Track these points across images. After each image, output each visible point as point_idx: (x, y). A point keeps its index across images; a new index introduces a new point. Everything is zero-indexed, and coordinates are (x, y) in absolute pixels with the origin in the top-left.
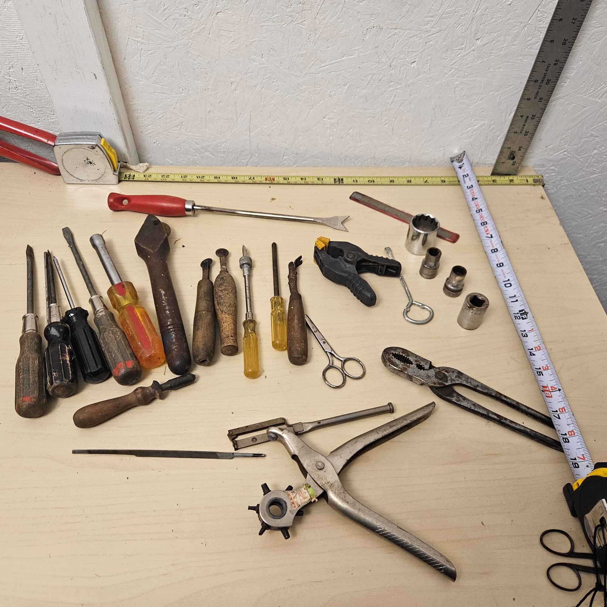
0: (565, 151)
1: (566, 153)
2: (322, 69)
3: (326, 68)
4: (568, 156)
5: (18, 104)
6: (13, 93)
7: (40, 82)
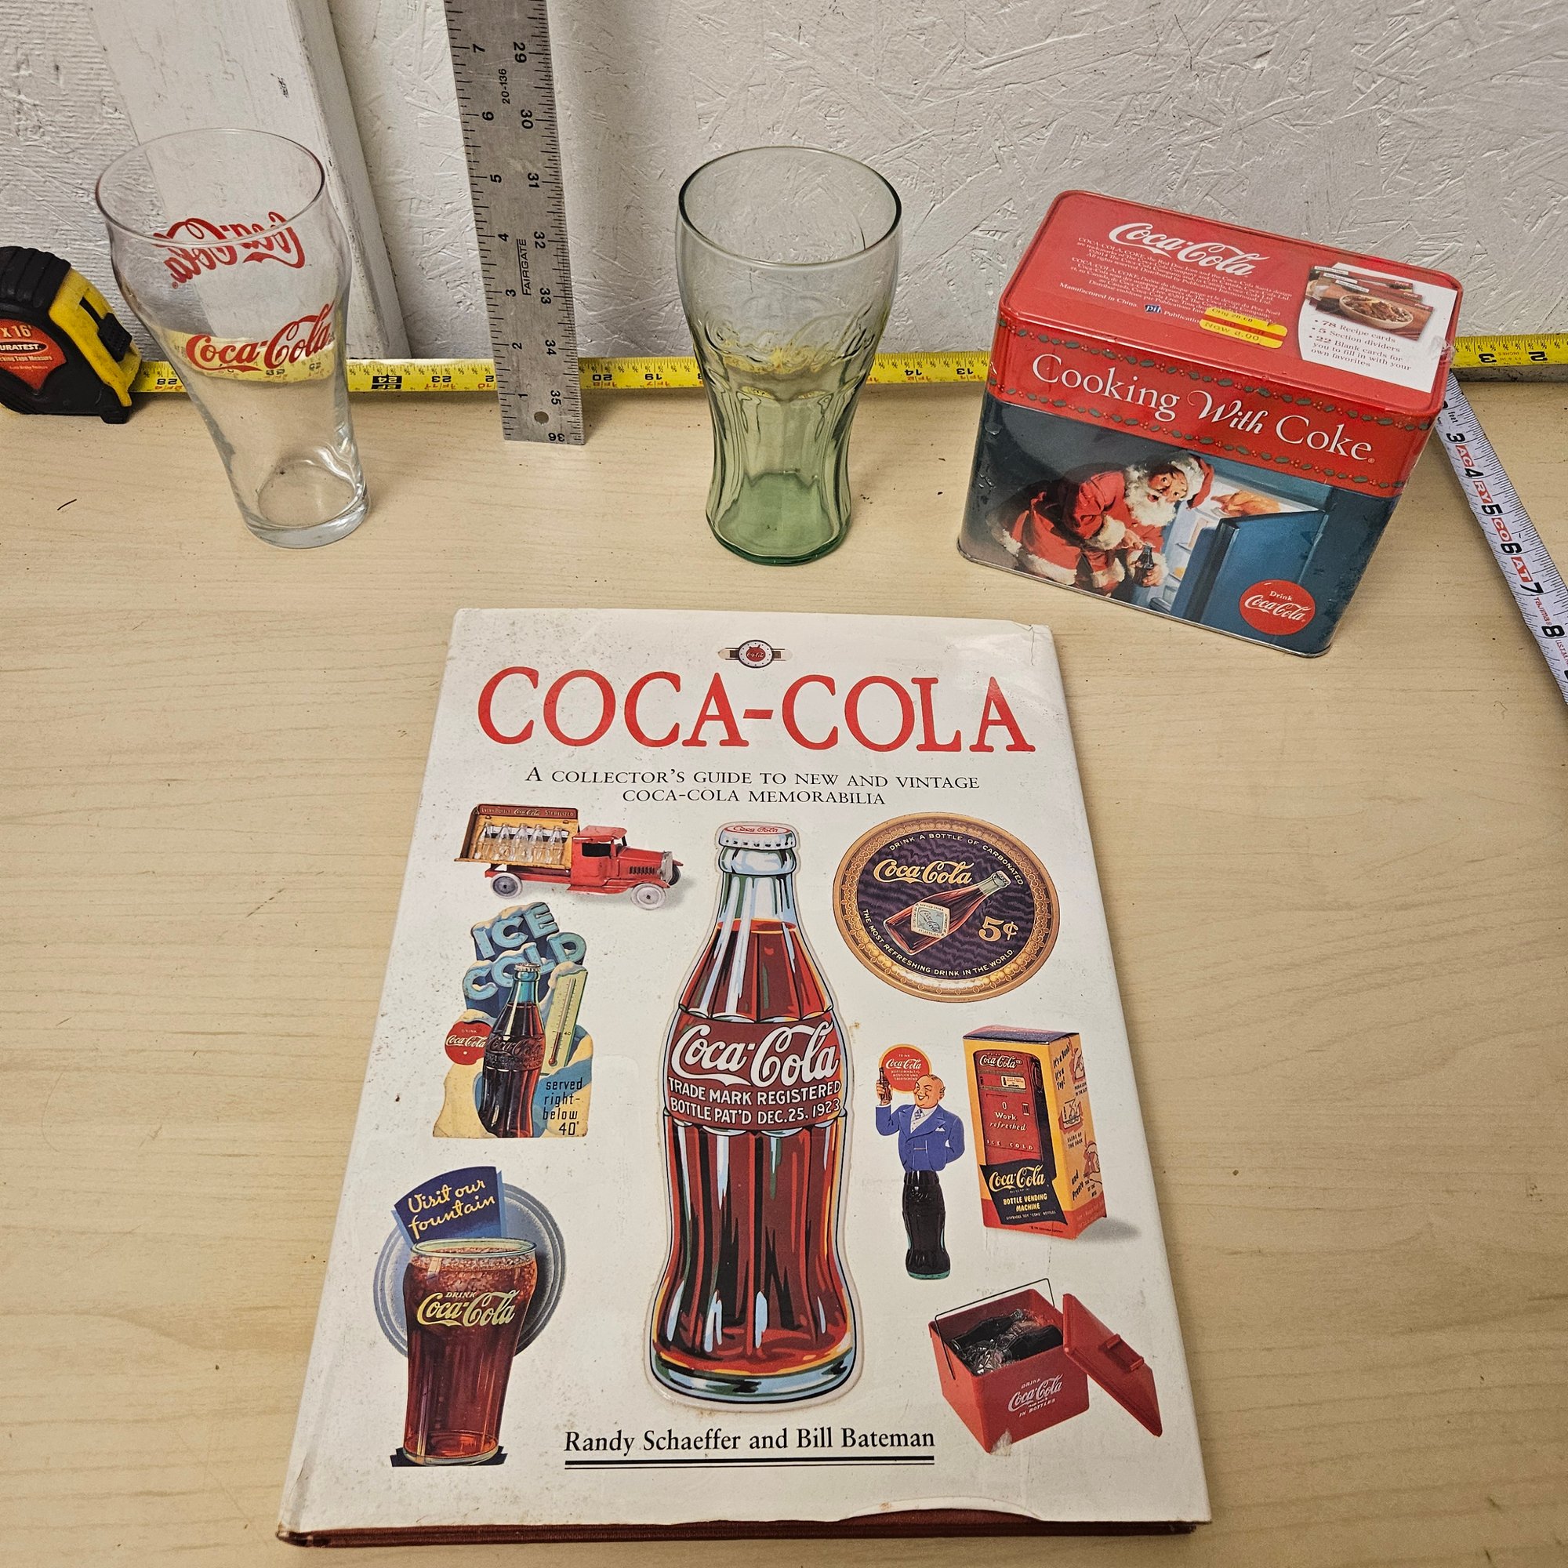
2: (979, 74)
3: (993, 72)
5: (43, 180)
6: (28, 143)
7: (110, 111)
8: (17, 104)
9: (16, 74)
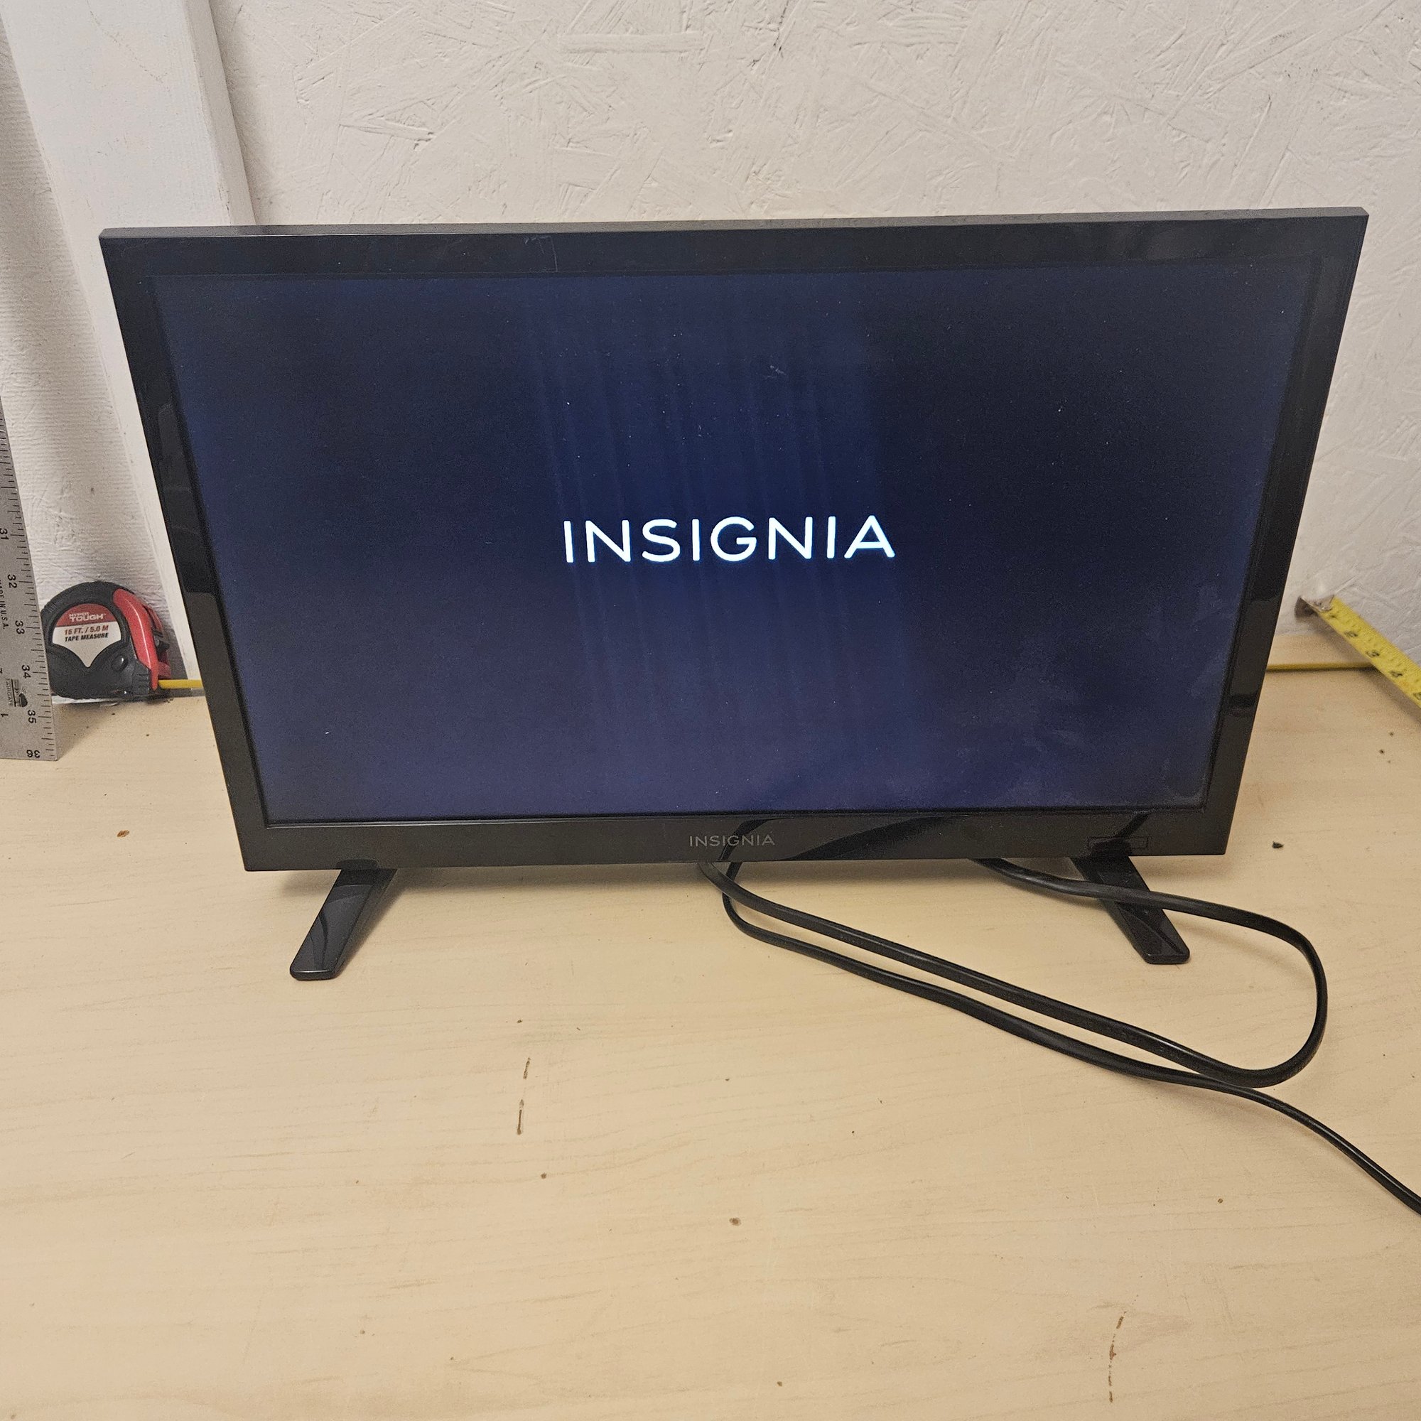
0: (1352, 586)
1: (1355, 589)
4: (1364, 598)
5: (70, 576)
6: (62, 549)
7: (129, 518)
8: (57, 519)
9: (59, 497)
